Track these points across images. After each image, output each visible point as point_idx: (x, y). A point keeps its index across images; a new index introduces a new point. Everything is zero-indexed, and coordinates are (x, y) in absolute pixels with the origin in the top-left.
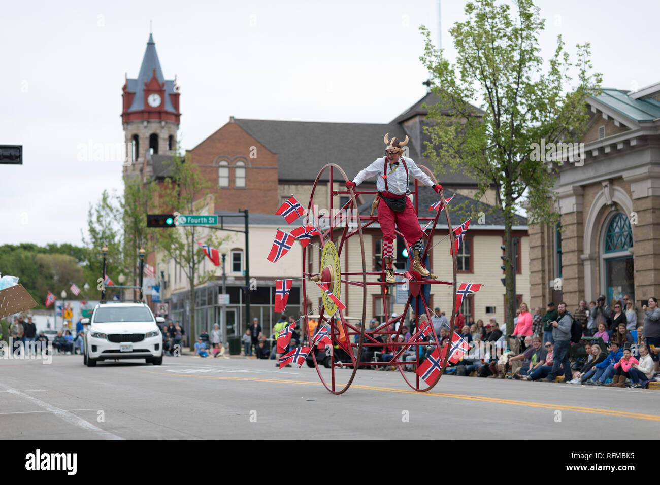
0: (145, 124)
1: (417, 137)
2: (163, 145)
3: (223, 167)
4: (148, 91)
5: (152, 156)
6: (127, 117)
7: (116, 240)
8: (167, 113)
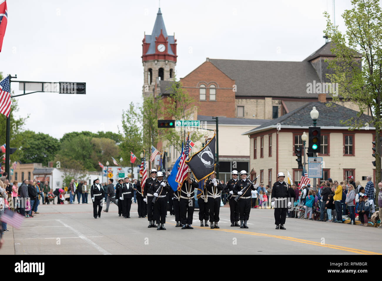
0: (156, 62)
1: (320, 70)
2: (166, 75)
3: (202, 88)
4: (158, 43)
5: (160, 81)
6: (145, 58)
7: (139, 132)
8: (169, 55)
